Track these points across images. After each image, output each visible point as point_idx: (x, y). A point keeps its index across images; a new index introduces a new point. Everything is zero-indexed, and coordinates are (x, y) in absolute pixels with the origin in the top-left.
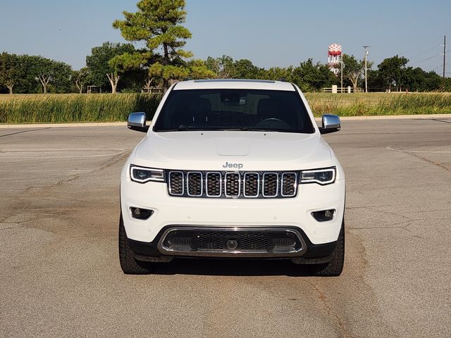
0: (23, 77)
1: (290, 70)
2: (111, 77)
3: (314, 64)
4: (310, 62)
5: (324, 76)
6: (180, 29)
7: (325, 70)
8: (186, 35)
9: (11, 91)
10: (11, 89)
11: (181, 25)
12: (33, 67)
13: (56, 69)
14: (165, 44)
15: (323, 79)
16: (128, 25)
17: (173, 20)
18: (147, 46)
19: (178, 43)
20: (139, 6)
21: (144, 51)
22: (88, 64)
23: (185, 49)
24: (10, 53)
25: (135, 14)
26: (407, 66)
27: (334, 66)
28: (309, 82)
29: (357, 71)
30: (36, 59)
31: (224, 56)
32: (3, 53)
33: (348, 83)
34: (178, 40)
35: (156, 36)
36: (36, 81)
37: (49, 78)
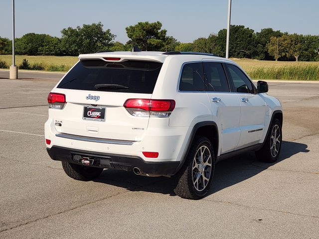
0: (306, 50)
10: (297, 58)
12: (314, 43)
24: (299, 34)
30: (316, 37)
32: (294, 34)
36: (315, 53)
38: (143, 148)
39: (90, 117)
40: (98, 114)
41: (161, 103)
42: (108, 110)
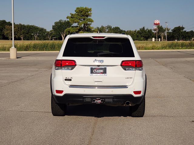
0: (27, 34)
1: (135, 31)
2: (62, 34)
3: (145, 29)
4: (144, 28)
5: (149, 34)
6: (90, 19)
7: (150, 31)
8: (92, 21)
9: (22, 39)
10: (22, 38)
11: (90, 18)
12: (31, 30)
13: (40, 31)
14: (84, 24)
15: (149, 35)
16: (72, 18)
17: (87, 16)
18: (78, 24)
19: (89, 24)
20: (75, 11)
21: (77, 27)
22: (53, 29)
23: (91, 26)
24: (22, 24)
25: (74, 14)
26: (184, 30)
27: (154, 30)
28: (143, 36)
29: (163, 32)
30: (32, 26)
31: (108, 25)
32: (20, 24)
33: (159, 37)
34: (89, 23)
35: (81, 21)
36: (32, 35)
37: (38, 34)
38: (134, 89)
39: (96, 73)
40: (102, 71)
41: (139, 62)
42: (108, 68)
